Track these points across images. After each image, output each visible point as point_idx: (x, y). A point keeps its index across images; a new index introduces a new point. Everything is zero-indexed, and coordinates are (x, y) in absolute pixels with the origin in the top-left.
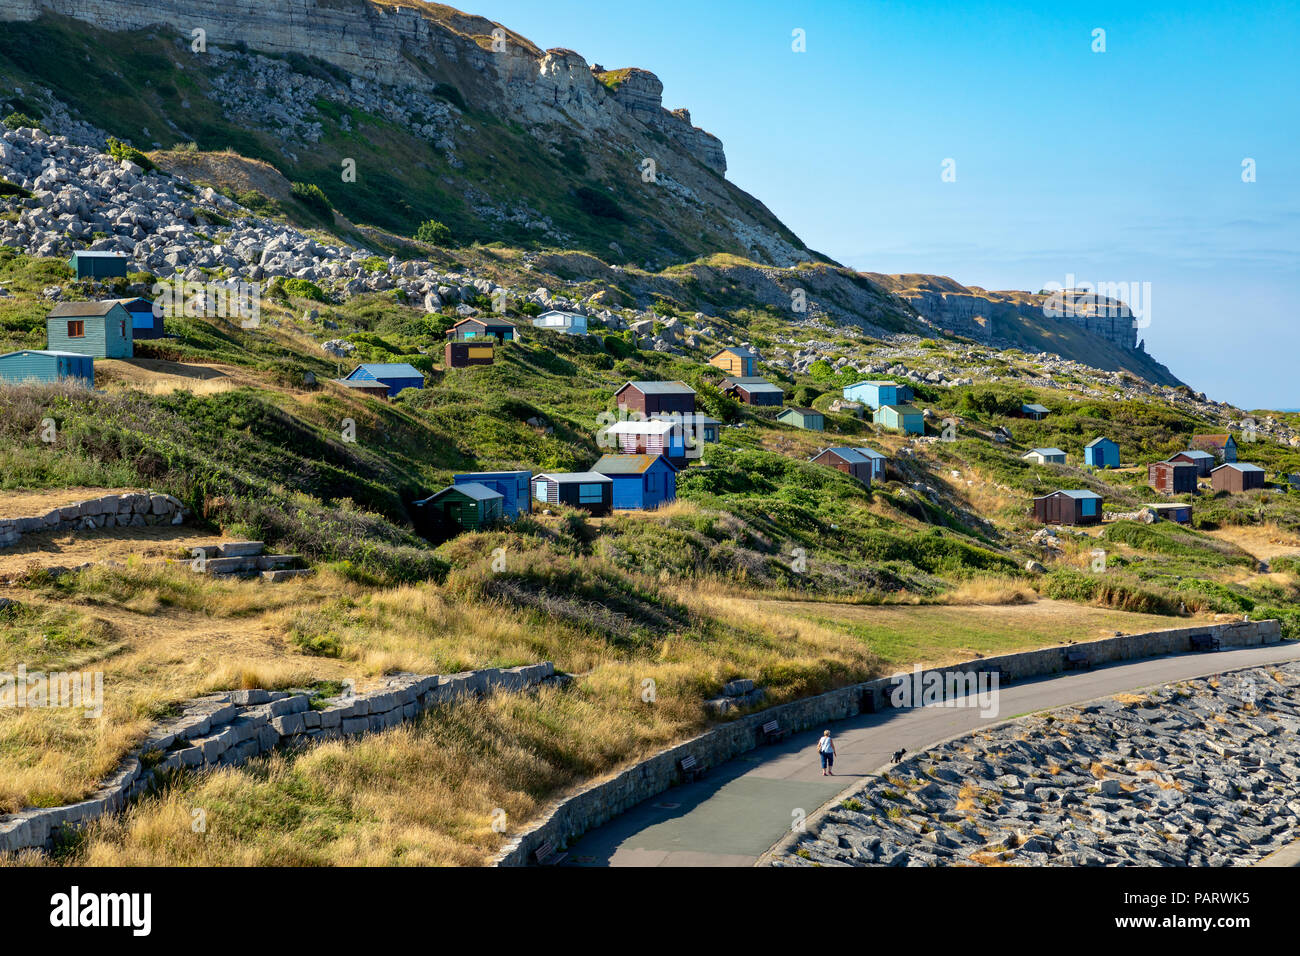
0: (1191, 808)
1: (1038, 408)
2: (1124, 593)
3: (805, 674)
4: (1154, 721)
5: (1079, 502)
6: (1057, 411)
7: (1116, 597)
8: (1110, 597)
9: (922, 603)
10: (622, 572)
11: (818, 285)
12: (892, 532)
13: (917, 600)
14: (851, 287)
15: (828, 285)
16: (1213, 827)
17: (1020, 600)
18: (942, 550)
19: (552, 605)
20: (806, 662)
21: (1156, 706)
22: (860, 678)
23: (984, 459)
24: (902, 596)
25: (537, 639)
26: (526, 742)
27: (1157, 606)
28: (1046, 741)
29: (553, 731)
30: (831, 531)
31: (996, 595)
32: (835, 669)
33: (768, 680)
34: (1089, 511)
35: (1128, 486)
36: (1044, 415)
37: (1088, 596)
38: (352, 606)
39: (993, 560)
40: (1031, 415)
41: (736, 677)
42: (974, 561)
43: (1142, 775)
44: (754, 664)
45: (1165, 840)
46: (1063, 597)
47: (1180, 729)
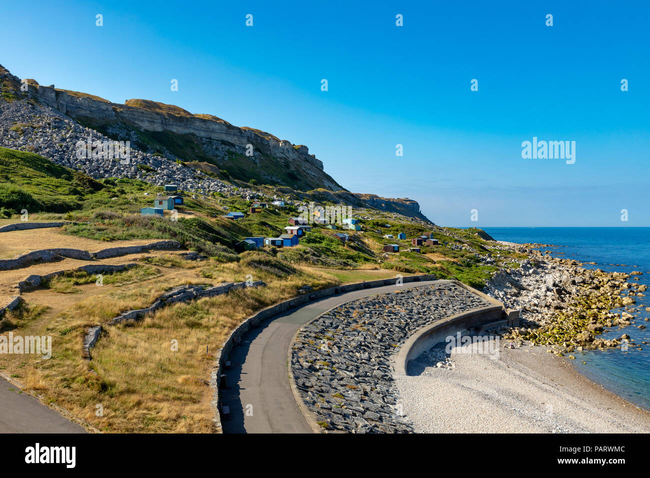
0: (408, 316)
1: (389, 225)
2: (400, 268)
3: (322, 284)
4: (402, 297)
5: (394, 247)
6: (393, 226)
7: (398, 269)
8: (397, 269)
9: (353, 269)
10: (282, 261)
11: (343, 196)
12: (348, 253)
13: (352, 268)
14: (350, 197)
15: (345, 196)
16: (412, 321)
17: (376, 269)
18: (359, 257)
19: (264, 268)
20: (323, 282)
21: (403, 293)
22: (336, 285)
23: (373, 237)
24: (348, 267)
25: (260, 275)
26: (253, 298)
27: (407, 271)
28: (376, 301)
29: (260, 296)
30: (334, 252)
31: (370, 268)
32: (329, 283)
33: (313, 286)
34: (396, 249)
35: (407, 244)
36: (390, 227)
37: (392, 268)
38: (217, 267)
39: (371, 260)
40: (387, 227)
41: (305, 285)
42: (366, 260)
43: (398, 309)
44: (310, 282)
45: (400, 323)
46: (386, 268)
47: (408, 299)
